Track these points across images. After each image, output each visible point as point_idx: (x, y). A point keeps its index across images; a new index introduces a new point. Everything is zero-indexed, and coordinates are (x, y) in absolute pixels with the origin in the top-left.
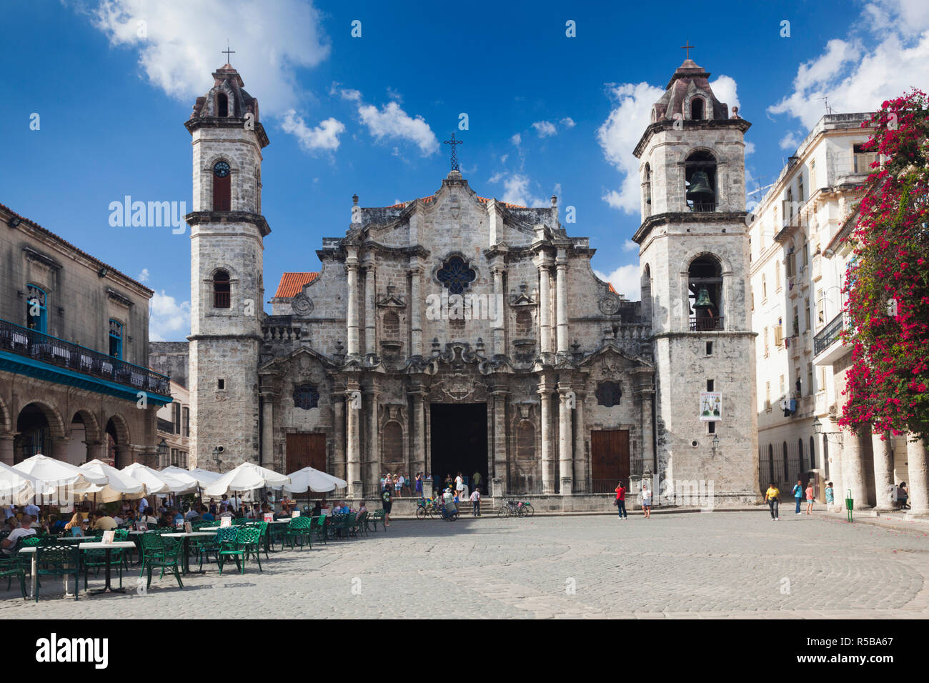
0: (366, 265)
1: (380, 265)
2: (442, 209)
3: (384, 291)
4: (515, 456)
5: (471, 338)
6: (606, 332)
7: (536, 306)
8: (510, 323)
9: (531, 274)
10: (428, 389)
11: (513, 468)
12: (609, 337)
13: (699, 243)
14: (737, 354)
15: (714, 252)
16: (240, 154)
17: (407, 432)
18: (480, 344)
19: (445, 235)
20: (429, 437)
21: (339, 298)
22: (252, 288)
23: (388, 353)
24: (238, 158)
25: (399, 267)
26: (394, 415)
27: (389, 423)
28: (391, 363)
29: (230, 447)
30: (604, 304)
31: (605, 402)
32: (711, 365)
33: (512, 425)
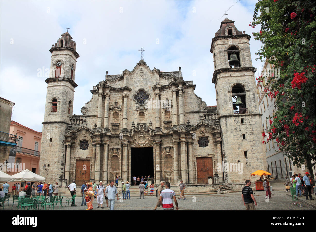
0: (105, 94)
1: (112, 94)
2: (137, 73)
3: (113, 104)
4: (164, 169)
5: (147, 121)
6: (201, 117)
8: (162, 115)
9: (170, 95)
10: (129, 142)
11: (163, 174)
12: (202, 119)
13: (235, 79)
14: (254, 123)
15: (241, 82)
16: (65, 59)
17: (120, 159)
18: (151, 123)
19: (137, 83)
20: (130, 161)
21: (98, 108)
23: (114, 128)
25: (120, 95)
26: (115, 152)
27: (113, 155)
28: (115, 131)
29: (52, 164)
30: (200, 106)
31: (202, 145)
32: (244, 128)
33: (163, 156)
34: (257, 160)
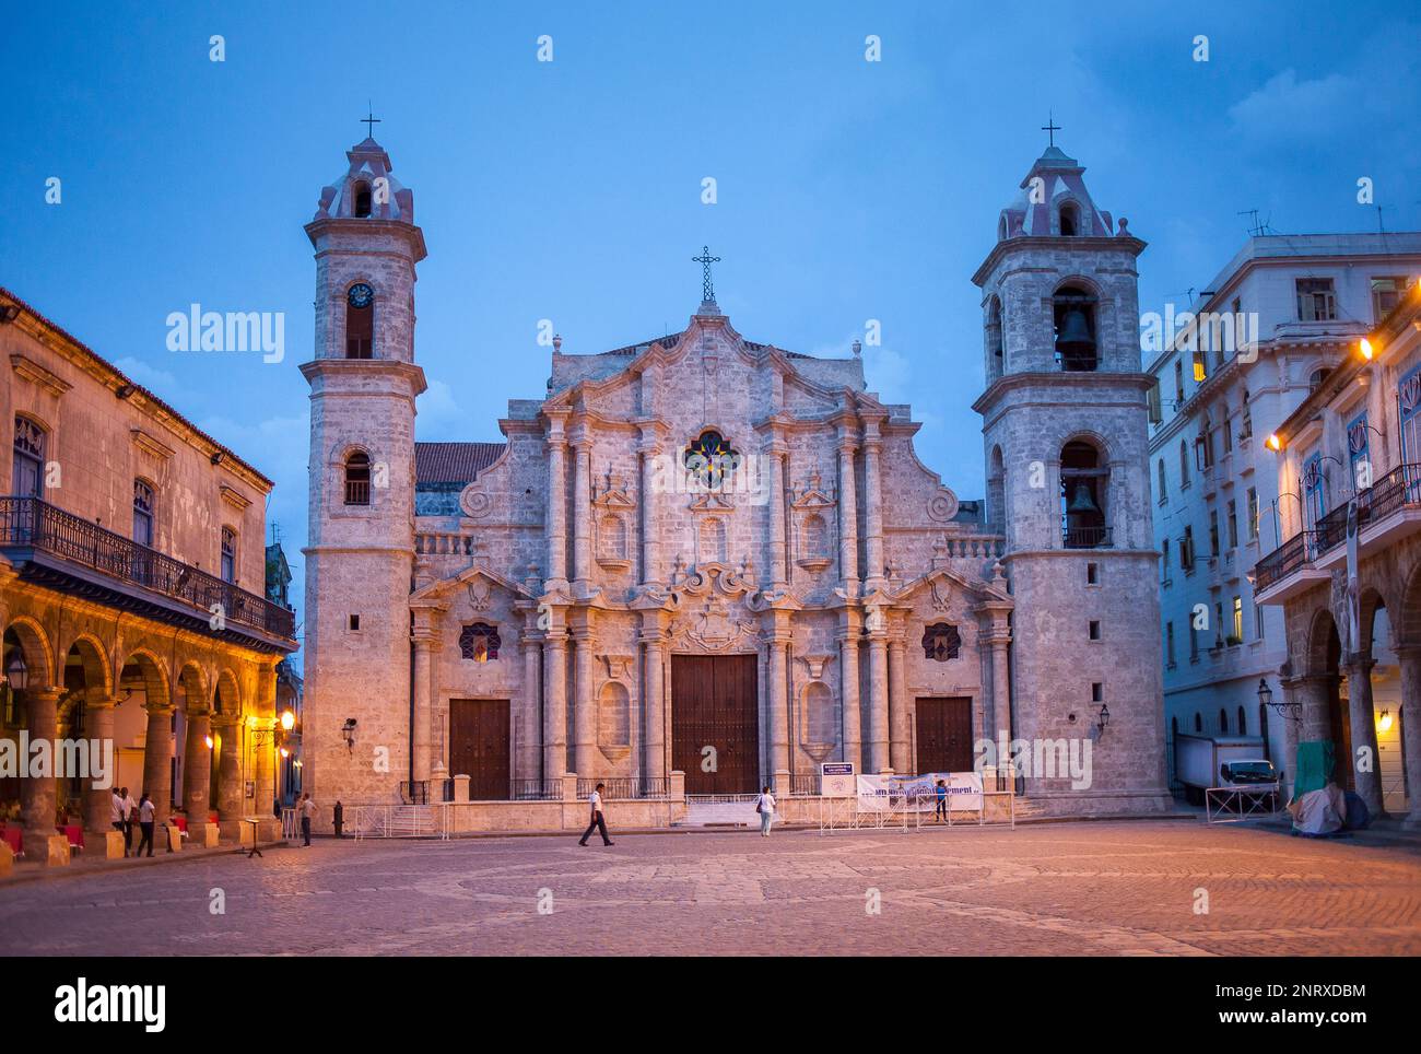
0: (575, 442)
1: (597, 443)
2: (689, 359)
3: (602, 481)
4: (800, 736)
5: (733, 555)
6: (938, 548)
7: (833, 508)
8: (793, 533)
9: (825, 458)
10: (667, 632)
11: (799, 755)
12: (941, 555)
14: (1132, 583)
15: (1098, 430)
16: (389, 274)
17: (636, 698)
18: (748, 566)
19: (694, 397)
21: (531, 492)
23: (609, 577)
24: (385, 280)
25: (625, 446)
26: (617, 672)
27: (609, 684)
28: (612, 592)
30: (936, 506)
31: (936, 654)
32: (1095, 599)
33: (796, 689)
34: (1136, 713)
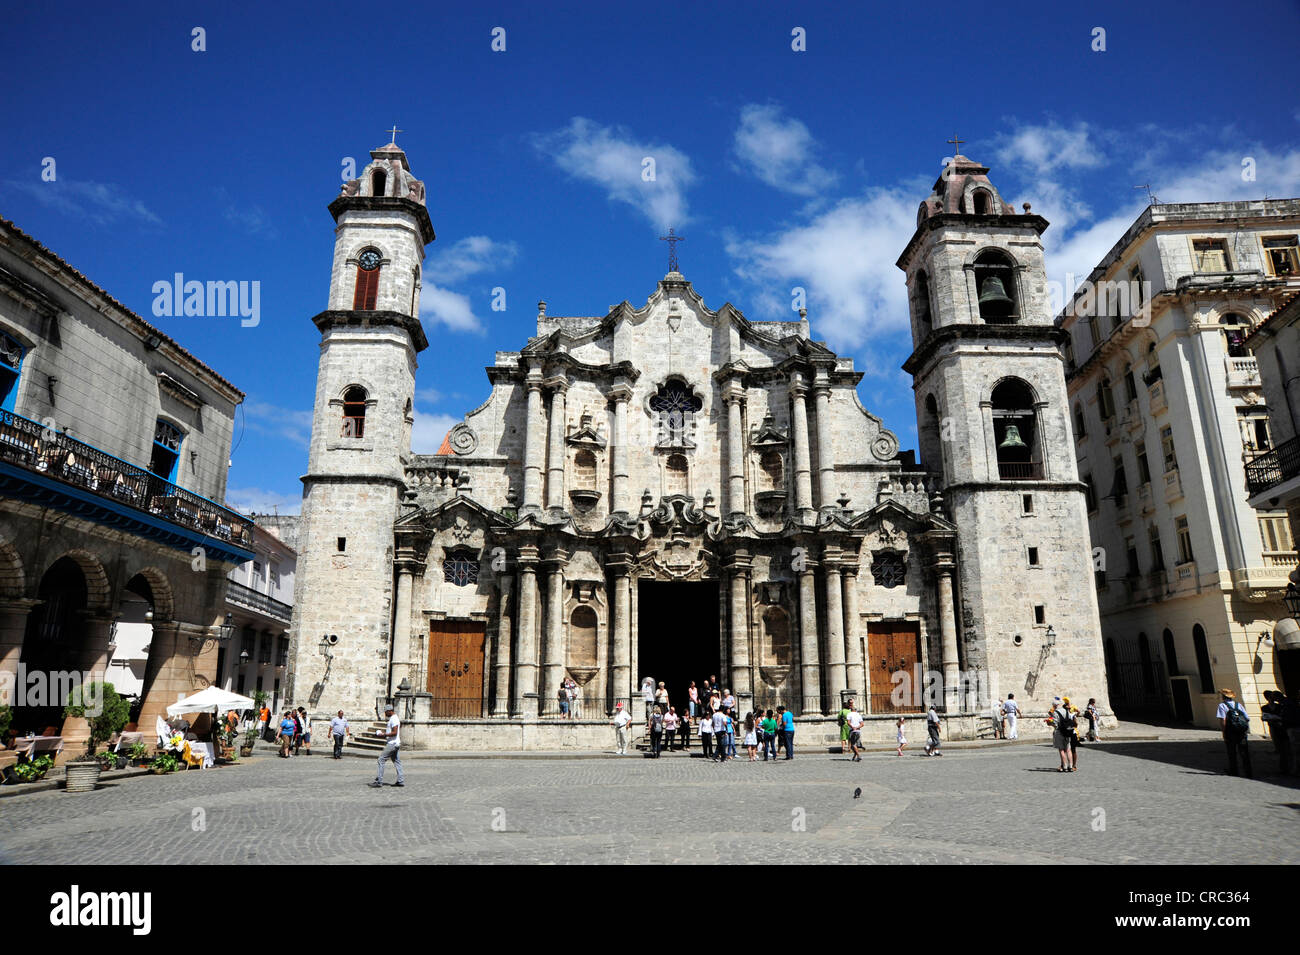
0: (553, 384)
2: (658, 318)
3: (577, 422)
4: (760, 659)
5: (697, 490)
7: (786, 445)
8: (751, 469)
9: (779, 402)
10: (635, 559)
11: (757, 677)
12: (884, 490)
13: (1003, 364)
14: (1064, 512)
15: (1022, 375)
16: (395, 242)
17: (605, 622)
19: (661, 351)
20: (635, 630)
21: (514, 432)
22: (396, 412)
23: (580, 507)
24: (392, 247)
26: (586, 596)
27: (579, 607)
28: (583, 521)
29: (347, 636)
30: (878, 446)
31: (885, 580)
32: (1032, 527)
33: (755, 614)
34: (1077, 635)
